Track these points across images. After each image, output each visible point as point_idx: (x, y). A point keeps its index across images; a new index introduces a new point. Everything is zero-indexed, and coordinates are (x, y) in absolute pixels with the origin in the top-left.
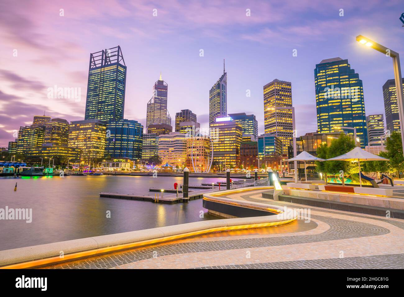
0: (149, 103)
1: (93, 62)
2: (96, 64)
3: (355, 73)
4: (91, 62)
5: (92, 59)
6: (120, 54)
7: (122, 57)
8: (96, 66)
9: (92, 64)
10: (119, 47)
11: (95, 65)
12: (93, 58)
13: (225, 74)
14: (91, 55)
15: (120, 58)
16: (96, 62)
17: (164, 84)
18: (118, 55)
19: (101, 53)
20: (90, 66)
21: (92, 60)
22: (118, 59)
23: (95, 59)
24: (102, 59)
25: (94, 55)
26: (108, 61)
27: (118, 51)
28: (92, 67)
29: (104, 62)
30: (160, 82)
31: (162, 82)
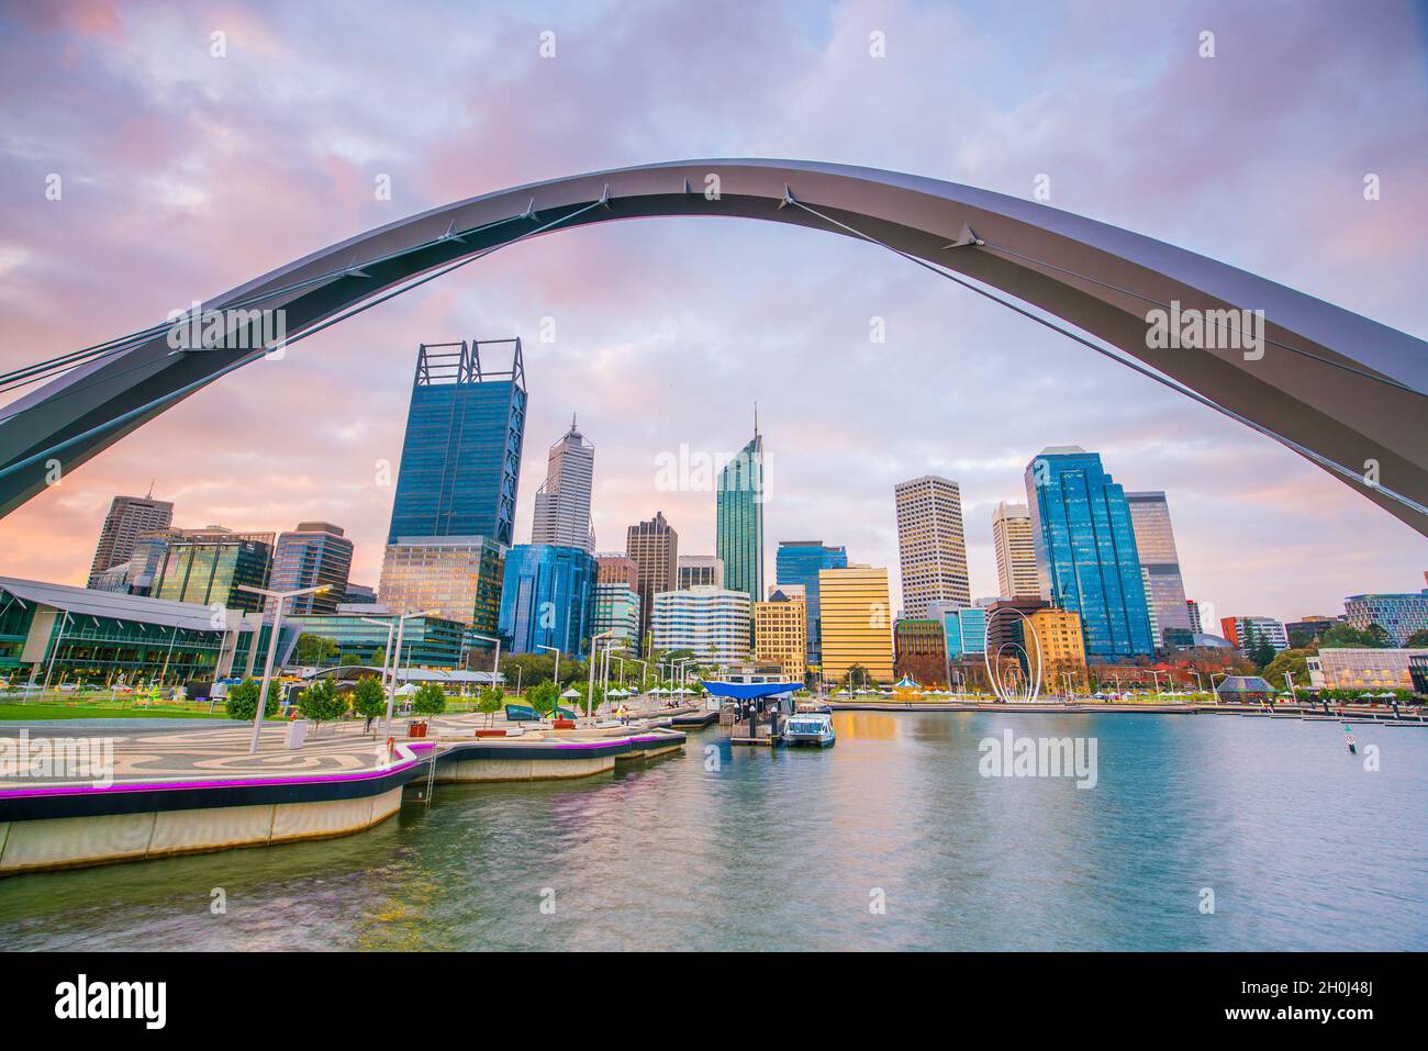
1: (425, 370)
3: (1105, 473)
4: (419, 368)
5: (424, 360)
9: (421, 375)
10: (518, 340)
12: (426, 357)
14: (423, 347)
15: (518, 370)
17: (584, 443)
20: (417, 378)
21: (423, 364)
22: (514, 372)
23: (431, 361)
24: (461, 366)
25: (429, 351)
26: (474, 372)
28: (420, 382)
29: (465, 373)
30: (574, 437)
31: (579, 437)
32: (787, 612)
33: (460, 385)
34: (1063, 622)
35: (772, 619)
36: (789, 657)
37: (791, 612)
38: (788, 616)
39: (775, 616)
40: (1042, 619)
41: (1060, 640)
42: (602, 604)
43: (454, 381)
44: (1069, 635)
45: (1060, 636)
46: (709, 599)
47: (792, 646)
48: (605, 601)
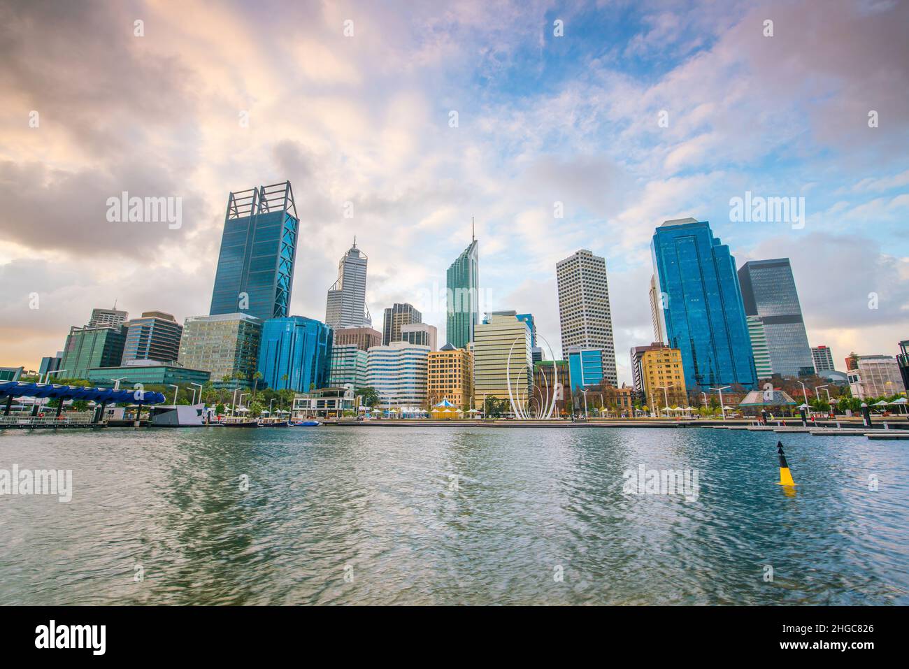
0: (332, 289)
1: (234, 209)
2: (239, 212)
3: (722, 244)
4: (229, 208)
5: (233, 202)
6: (290, 197)
7: (293, 201)
8: (238, 216)
9: (232, 212)
10: (288, 184)
11: (237, 213)
12: (235, 200)
13: (475, 242)
14: (232, 195)
15: (289, 203)
16: (240, 210)
17: (361, 256)
18: (286, 198)
19: (252, 193)
20: (228, 215)
21: (233, 205)
22: (285, 205)
24: (254, 204)
25: (236, 196)
26: (263, 207)
27: (286, 191)
28: (230, 217)
29: (256, 208)
30: (354, 252)
31: (358, 252)
32: (451, 358)
33: (253, 217)
34: (667, 358)
35: (439, 364)
36: (451, 392)
37: (453, 358)
38: (451, 361)
39: (442, 361)
40: (649, 356)
41: (664, 372)
42: (335, 359)
43: (249, 214)
44: (672, 368)
45: (664, 369)
46: (400, 351)
47: (453, 384)
48: (337, 357)
